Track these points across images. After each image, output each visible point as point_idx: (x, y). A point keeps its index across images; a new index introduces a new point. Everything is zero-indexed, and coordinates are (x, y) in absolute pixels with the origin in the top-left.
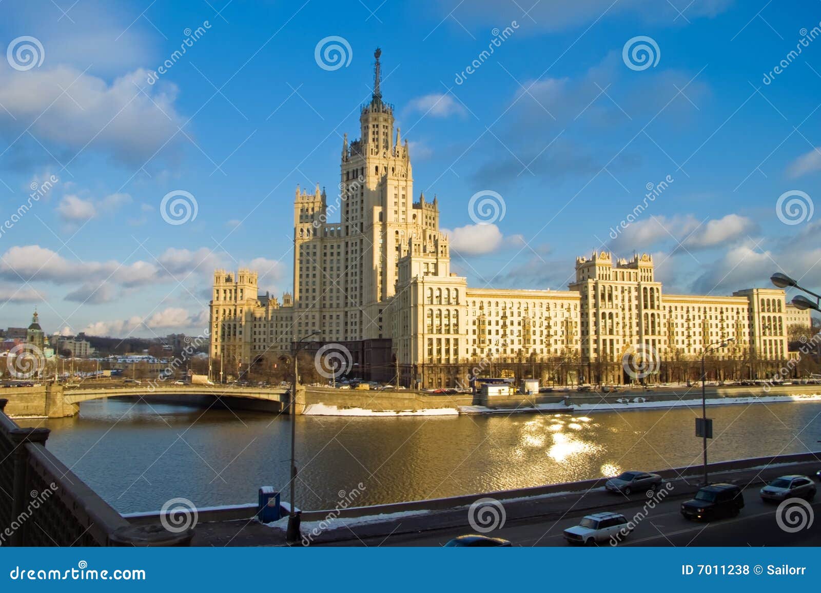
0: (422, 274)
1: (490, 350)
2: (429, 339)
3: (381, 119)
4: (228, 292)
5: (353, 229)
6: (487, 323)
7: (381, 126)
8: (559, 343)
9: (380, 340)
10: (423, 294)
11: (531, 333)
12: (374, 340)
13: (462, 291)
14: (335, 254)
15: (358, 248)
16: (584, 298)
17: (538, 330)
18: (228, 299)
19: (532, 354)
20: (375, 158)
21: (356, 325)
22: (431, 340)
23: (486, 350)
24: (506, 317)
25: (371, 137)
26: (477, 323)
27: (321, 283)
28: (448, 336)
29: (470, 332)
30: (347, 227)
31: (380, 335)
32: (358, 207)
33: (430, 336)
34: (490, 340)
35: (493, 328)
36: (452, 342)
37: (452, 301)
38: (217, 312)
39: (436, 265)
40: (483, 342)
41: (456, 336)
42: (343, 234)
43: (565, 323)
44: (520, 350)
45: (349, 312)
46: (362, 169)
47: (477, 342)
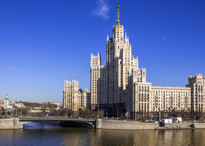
0: (137, 82)
1: (159, 107)
2: (139, 103)
3: (120, 30)
4: (69, 88)
5: (110, 67)
6: (158, 98)
7: (120, 33)
8: (183, 105)
9: (121, 103)
10: (137, 88)
11: (173, 102)
12: (118, 104)
13: (150, 87)
16: (192, 90)
17: (176, 100)
18: (69, 90)
19: (174, 109)
20: (118, 43)
21: (111, 99)
22: (140, 104)
23: (158, 107)
24: (165, 96)
25: (116, 36)
26: (155, 98)
27: (100, 85)
28: (145, 102)
29: (153, 101)
30: (108, 67)
31: (121, 102)
33: (140, 102)
34: (159, 104)
35: (160, 100)
36: (147, 104)
37: (147, 91)
38: (66, 94)
39: (141, 79)
40: (157, 105)
41: (148, 102)
42: (107, 69)
43: (185, 98)
44: (169, 107)
45: (109, 95)
46: (114, 47)
47: (155, 104)
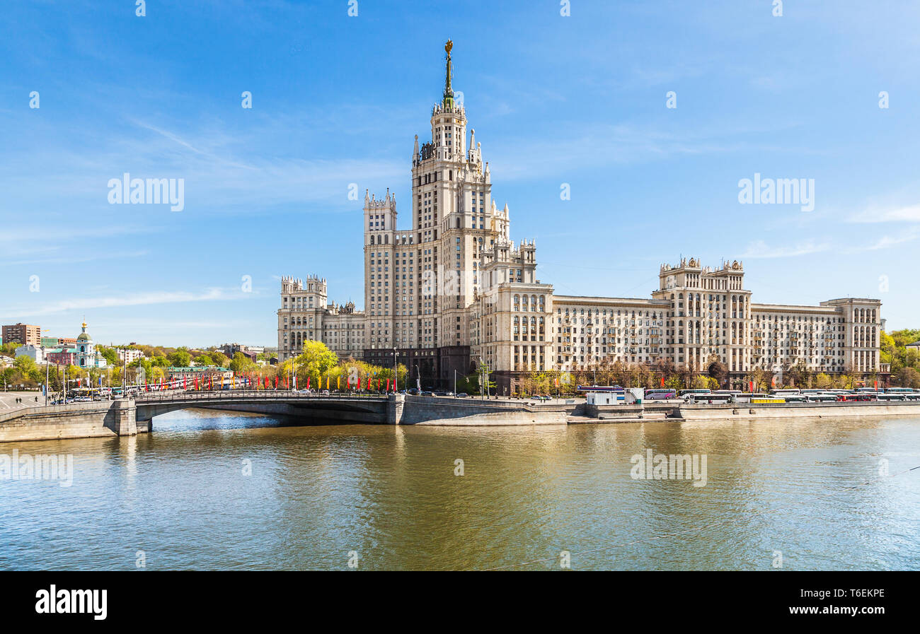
0: (508, 281)
1: (575, 358)
2: (515, 346)
3: (454, 121)
4: (296, 300)
5: (426, 237)
6: (572, 331)
8: (644, 352)
9: (458, 347)
10: (509, 301)
11: (616, 341)
12: (452, 347)
13: (549, 298)
14: (407, 262)
15: (432, 256)
18: (296, 307)
19: (617, 363)
20: (449, 163)
21: (430, 333)
22: (517, 347)
23: (571, 358)
24: (592, 325)
25: (443, 139)
26: (562, 330)
28: (534, 344)
29: (556, 340)
30: (420, 234)
31: (458, 343)
32: (432, 213)
33: (517, 344)
34: (575, 348)
35: (578, 335)
36: (538, 350)
37: (538, 308)
38: (286, 320)
39: (522, 272)
40: (567, 353)
42: (415, 240)
43: (650, 332)
44: (604, 358)
45: (422, 321)
46: (436, 174)
